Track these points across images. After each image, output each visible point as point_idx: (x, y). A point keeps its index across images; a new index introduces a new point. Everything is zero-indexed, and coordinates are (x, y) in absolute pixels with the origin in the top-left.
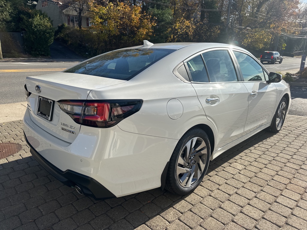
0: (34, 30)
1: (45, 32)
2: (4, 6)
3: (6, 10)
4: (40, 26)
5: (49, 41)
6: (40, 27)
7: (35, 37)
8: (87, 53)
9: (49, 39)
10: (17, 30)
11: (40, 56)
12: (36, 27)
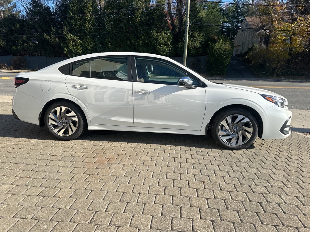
0: (214, 53)
1: (222, 54)
2: (197, 36)
3: (198, 40)
4: (219, 49)
5: (225, 61)
6: (219, 51)
7: (214, 59)
8: (263, 73)
9: (225, 60)
10: (204, 54)
11: (216, 76)
12: (216, 50)
